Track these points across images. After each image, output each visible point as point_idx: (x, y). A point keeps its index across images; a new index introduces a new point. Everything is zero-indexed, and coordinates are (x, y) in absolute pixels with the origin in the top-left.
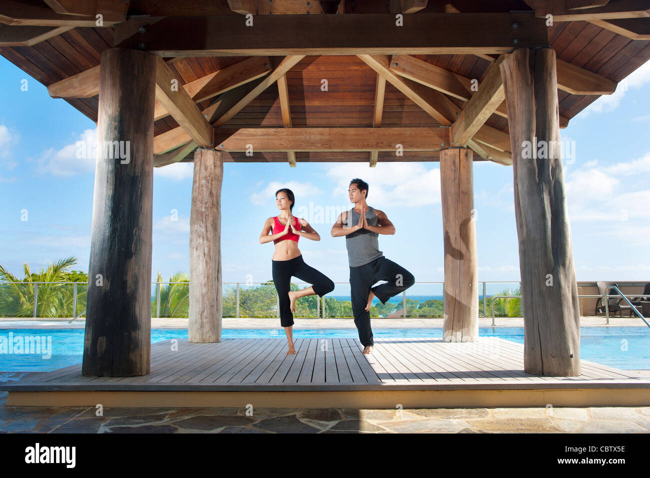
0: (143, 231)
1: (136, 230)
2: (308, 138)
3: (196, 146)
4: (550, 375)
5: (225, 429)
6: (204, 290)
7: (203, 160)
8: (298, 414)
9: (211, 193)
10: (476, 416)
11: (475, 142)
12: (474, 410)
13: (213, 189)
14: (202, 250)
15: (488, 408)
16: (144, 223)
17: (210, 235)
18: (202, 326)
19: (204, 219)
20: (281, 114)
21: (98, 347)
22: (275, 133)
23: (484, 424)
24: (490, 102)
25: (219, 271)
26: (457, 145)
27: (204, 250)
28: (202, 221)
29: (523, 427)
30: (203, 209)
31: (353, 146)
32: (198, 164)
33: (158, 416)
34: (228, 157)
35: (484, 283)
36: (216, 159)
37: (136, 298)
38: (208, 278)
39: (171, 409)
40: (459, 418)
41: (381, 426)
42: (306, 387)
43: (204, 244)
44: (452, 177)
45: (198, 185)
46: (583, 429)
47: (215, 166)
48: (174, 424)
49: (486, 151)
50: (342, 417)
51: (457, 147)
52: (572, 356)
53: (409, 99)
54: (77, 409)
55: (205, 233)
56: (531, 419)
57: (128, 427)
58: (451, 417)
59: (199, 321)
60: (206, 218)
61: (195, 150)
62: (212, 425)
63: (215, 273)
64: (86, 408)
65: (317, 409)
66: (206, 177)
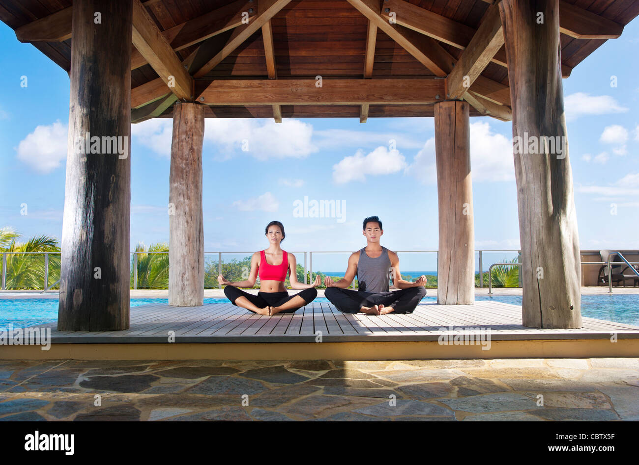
0: (121, 179)
1: (113, 178)
2: (295, 91)
3: (176, 99)
4: (549, 327)
5: (210, 378)
6: (185, 251)
7: (183, 114)
8: (286, 365)
9: (192, 149)
10: (472, 366)
11: (472, 95)
12: (469, 361)
13: (194, 144)
14: (183, 209)
15: (485, 359)
16: (122, 170)
17: (192, 193)
18: (183, 289)
19: (185, 176)
20: (266, 65)
21: (74, 299)
22: (260, 85)
23: (480, 372)
24: (487, 48)
25: (200, 231)
26: (453, 97)
27: (185, 209)
28: (183, 179)
29: (521, 375)
30: (184, 166)
31: (343, 99)
32: (178, 117)
33: (139, 367)
34: (209, 112)
35: (481, 252)
36: (196, 112)
37: (114, 248)
38: (189, 238)
39: (152, 361)
40: (454, 368)
41: (373, 375)
42: (294, 338)
43: (184, 202)
44: (448, 132)
45: (178, 140)
46: (583, 376)
47: (195, 120)
48: (155, 373)
49: (483, 105)
50: (332, 367)
51: (452, 100)
52: (572, 308)
53: (403, 48)
54: (53, 362)
55: (185, 190)
56: (528, 368)
57: (107, 377)
58: (446, 367)
59: (180, 283)
60: (186, 176)
61: (175, 103)
62: (195, 374)
63: (196, 233)
64: (63, 361)
65: (306, 361)
66: (186, 132)
